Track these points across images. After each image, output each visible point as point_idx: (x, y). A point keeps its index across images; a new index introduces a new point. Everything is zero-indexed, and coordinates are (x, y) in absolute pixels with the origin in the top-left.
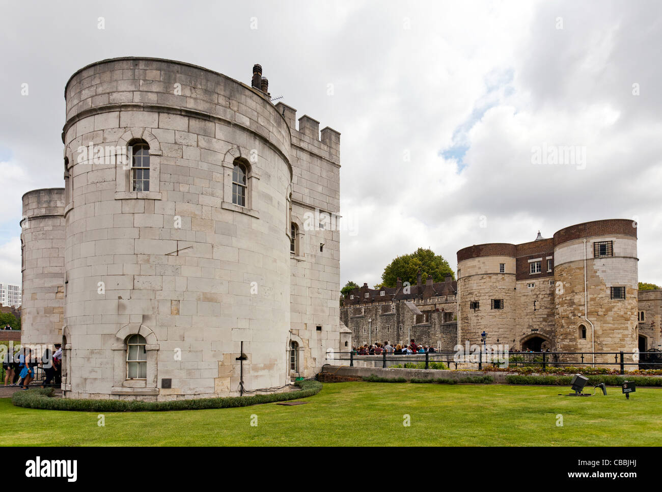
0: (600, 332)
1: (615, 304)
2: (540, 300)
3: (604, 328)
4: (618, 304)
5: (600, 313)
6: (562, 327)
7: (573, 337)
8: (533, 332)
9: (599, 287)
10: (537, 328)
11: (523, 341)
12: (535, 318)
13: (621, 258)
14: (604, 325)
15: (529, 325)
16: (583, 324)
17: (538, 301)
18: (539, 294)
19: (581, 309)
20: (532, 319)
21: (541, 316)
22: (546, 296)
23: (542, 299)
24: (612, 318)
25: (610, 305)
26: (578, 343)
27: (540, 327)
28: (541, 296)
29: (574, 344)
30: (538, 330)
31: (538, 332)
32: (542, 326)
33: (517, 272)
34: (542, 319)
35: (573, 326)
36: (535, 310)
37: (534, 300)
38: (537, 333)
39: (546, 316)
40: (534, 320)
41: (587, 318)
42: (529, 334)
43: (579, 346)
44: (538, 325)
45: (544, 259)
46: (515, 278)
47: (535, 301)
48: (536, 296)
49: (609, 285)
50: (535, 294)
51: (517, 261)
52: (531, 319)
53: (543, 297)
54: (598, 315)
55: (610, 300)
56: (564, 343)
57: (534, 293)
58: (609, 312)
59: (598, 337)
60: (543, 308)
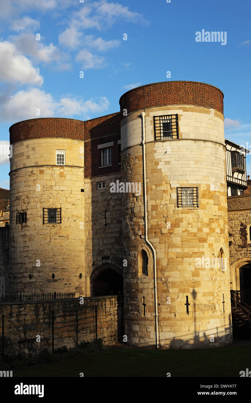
0: (164, 263)
1: (184, 215)
2: (111, 208)
3: (170, 256)
4: (188, 215)
5: (164, 231)
6: (125, 252)
7: (134, 271)
8: (104, 261)
9: (163, 188)
10: (109, 254)
11: (94, 276)
12: (107, 238)
13: (190, 142)
14: (170, 250)
15: (99, 249)
16: (144, 248)
17: (109, 211)
18: (111, 199)
19: (141, 224)
20: (103, 239)
21: (113, 235)
22: (118, 202)
23: (114, 206)
24: (179, 239)
25: (177, 216)
26: (139, 281)
27: (111, 254)
28: (112, 203)
29: (135, 282)
30: (108, 258)
31: (110, 262)
32: (113, 251)
33: (85, 165)
34: (113, 240)
35: (134, 252)
36: (106, 225)
37: (104, 209)
38: (108, 263)
39: (118, 235)
40: (105, 241)
41: (148, 239)
42: (100, 263)
43: (141, 286)
44: (110, 249)
45: (115, 143)
46: (82, 174)
47: (106, 211)
48: (106, 202)
49: (175, 185)
50: (106, 200)
51: (85, 147)
52: (101, 240)
53: (115, 204)
54: (162, 233)
55: (177, 208)
56: (127, 280)
57: (104, 198)
58: (176, 229)
59: (162, 270)
60: (115, 222)
